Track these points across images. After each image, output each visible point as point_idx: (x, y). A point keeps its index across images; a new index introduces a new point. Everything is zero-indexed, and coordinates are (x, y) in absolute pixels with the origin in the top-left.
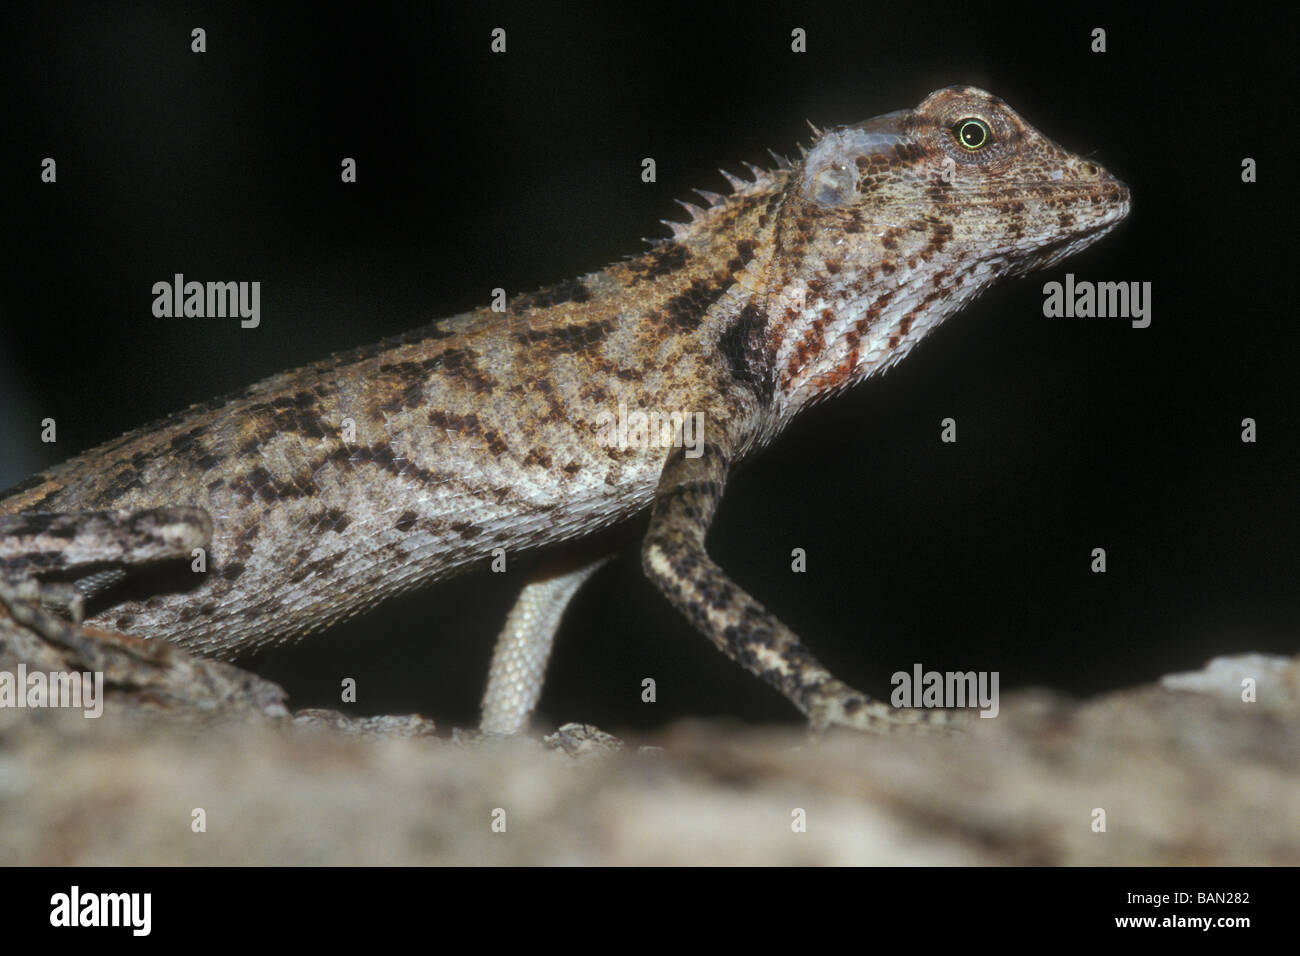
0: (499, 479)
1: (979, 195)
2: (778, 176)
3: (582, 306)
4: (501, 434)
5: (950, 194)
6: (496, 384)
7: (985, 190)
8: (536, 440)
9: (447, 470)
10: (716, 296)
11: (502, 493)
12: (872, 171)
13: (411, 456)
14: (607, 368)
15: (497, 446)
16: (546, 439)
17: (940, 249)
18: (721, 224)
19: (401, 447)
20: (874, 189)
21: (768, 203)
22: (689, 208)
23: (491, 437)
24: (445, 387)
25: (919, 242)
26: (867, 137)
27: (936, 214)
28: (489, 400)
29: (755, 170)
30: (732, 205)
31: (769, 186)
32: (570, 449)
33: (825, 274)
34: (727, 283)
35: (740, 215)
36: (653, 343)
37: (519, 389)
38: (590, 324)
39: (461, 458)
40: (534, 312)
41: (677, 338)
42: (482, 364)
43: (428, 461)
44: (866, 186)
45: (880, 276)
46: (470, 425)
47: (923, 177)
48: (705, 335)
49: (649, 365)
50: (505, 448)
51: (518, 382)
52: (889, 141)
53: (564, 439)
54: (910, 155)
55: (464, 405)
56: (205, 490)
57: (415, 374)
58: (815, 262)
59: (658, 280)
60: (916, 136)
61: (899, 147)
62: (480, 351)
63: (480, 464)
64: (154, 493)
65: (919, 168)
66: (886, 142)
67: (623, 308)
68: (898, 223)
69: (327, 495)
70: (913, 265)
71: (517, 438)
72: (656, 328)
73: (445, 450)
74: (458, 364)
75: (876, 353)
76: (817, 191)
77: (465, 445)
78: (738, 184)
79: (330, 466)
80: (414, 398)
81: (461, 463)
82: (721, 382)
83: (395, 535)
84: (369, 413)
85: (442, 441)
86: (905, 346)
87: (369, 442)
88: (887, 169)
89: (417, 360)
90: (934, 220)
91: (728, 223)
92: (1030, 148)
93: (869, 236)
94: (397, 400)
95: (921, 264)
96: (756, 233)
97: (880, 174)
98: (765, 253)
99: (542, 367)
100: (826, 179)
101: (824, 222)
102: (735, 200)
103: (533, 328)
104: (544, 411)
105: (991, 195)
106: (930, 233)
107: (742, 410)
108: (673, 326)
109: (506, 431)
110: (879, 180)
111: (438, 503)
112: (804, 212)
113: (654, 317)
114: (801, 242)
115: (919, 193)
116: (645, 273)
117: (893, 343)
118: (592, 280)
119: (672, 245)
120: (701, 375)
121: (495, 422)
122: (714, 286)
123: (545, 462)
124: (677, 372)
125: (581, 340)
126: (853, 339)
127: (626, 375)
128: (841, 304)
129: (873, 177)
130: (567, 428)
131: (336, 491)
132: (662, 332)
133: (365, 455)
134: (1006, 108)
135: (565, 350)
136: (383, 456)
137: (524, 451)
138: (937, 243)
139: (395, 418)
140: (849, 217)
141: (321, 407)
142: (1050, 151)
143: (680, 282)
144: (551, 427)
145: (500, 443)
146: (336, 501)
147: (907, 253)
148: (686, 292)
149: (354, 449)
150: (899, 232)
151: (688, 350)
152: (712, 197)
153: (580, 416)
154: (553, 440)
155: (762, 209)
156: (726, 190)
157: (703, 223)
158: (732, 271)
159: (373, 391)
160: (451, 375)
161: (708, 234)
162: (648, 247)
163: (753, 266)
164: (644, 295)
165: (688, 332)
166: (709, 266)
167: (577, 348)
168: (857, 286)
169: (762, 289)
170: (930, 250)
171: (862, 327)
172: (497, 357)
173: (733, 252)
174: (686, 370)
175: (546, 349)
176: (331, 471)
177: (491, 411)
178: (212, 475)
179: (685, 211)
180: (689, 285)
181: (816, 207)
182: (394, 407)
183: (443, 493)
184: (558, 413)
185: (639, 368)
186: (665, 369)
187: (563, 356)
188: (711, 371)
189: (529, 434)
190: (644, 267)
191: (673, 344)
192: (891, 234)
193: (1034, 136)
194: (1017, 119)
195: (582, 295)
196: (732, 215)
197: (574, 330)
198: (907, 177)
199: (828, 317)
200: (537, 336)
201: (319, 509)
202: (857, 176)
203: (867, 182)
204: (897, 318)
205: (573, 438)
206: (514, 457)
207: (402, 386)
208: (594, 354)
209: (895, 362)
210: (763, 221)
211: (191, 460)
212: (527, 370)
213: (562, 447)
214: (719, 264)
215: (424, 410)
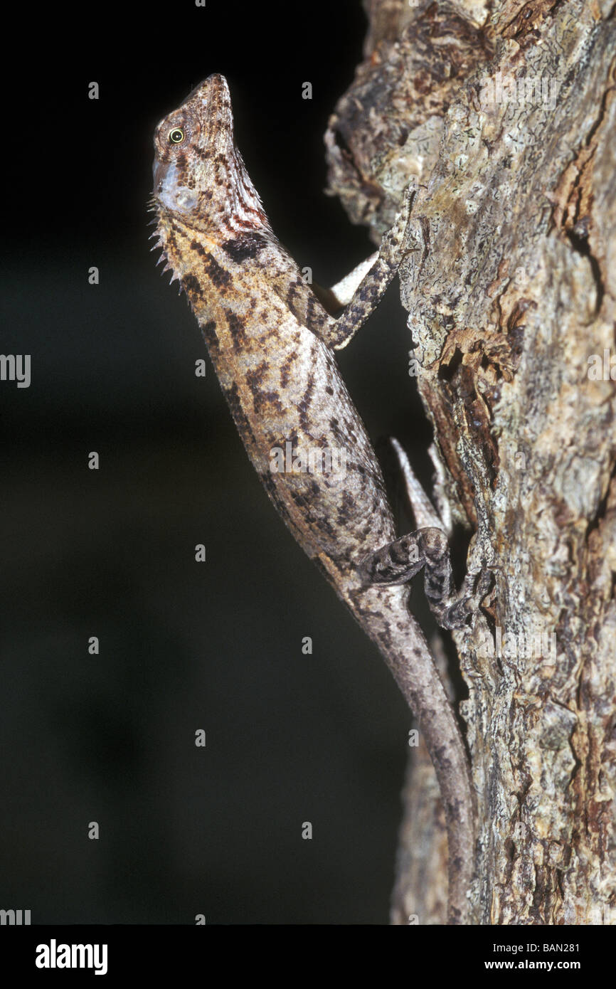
0: (309, 352)
1: (210, 138)
2: (161, 224)
3: (218, 324)
4: (287, 356)
5: (206, 150)
6: (264, 361)
7: (207, 135)
8: (289, 340)
9: (306, 376)
10: (214, 262)
11: (313, 351)
12: (186, 180)
13: (302, 393)
14: (251, 313)
15: (294, 356)
16: (287, 336)
17: (227, 162)
18: (177, 256)
19: (298, 399)
20: (195, 182)
21: (176, 232)
22: (165, 270)
23: (290, 360)
24: (268, 383)
25: (222, 169)
26: (168, 178)
27: (214, 159)
28: (272, 363)
29: (154, 234)
30: (169, 250)
31: (166, 230)
32: (291, 325)
33: (222, 214)
34: (210, 257)
35: (176, 246)
36: (237, 294)
37: (265, 350)
38: (228, 321)
39: (301, 371)
40: (221, 346)
41: (234, 283)
42: (253, 368)
43: (303, 386)
44: (192, 185)
45: (231, 191)
46: (285, 369)
47: (194, 160)
48: (234, 270)
49: (248, 295)
50: (294, 353)
51: (261, 350)
52: (173, 170)
53: (286, 328)
54: (182, 163)
55: (275, 373)
56: (330, 489)
57: (259, 398)
58: (216, 217)
59: (203, 289)
60: (174, 157)
61: (177, 166)
62: (247, 369)
63: (302, 362)
64: (330, 512)
65: (190, 160)
66: (173, 171)
67: (218, 305)
68: (213, 176)
69: (325, 431)
70: (230, 176)
71: (288, 348)
72: (229, 291)
73: (298, 379)
74: (254, 379)
75: (254, 202)
76: (185, 207)
77: (294, 371)
78: (159, 244)
79: (311, 432)
80: (273, 396)
81: (303, 371)
82: (257, 266)
83: (335, 395)
84: (282, 416)
85: (293, 381)
86: (253, 191)
87: (297, 414)
88: (187, 174)
89: (252, 398)
90: (216, 160)
91: (178, 252)
92: (190, 110)
93: (215, 190)
94: (275, 405)
95: (230, 172)
96: (189, 240)
97: (189, 178)
98: (200, 237)
99: (253, 341)
100: (181, 202)
101: (202, 208)
102: (167, 247)
103: (232, 346)
104: (274, 338)
105: (211, 133)
106: (221, 164)
107: (272, 259)
108: (228, 284)
109: (286, 353)
110: (191, 179)
111: (321, 378)
112: (194, 215)
113: (223, 292)
114: (207, 220)
115: (202, 163)
116: (199, 296)
117: (252, 195)
118: (202, 321)
119: (183, 281)
120: (253, 274)
121: (283, 359)
122: (208, 264)
123: (298, 335)
124: (251, 284)
125: (238, 325)
126: (248, 210)
127: (254, 304)
128: (234, 212)
129: (189, 181)
130: (281, 328)
131: (322, 426)
132: (231, 289)
133: (303, 416)
134: (171, 115)
135: (243, 331)
136: (303, 406)
137: (294, 345)
138: (225, 162)
139: (284, 404)
140: (204, 196)
141: (281, 439)
142: (193, 102)
143: (204, 279)
144: (282, 335)
145: (292, 355)
146: (327, 426)
147: (225, 176)
148: (210, 277)
149: (301, 421)
150: (217, 177)
151: (241, 278)
152: (162, 258)
153: (275, 323)
154: (287, 332)
155: (177, 235)
156: (160, 250)
157: (174, 264)
158: (204, 253)
159: (269, 415)
160: (261, 381)
161: (181, 264)
162: (183, 292)
163: (203, 244)
164: (212, 296)
165: (232, 278)
166: (199, 265)
167: (242, 326)
168: (231, 203)
169: (217, 240)
170: (226, 166)
171: (244, 206)
172: (250, 362)
173: (195, 252)
174: (250, 280)
175: (244, 340)
176: (314, 431)
177: (277, 361)
178: (322, 487)
179: (166, 273)
180: (207, 275)
181: (194, 210)
182: (279, 405)
183: (316, 376)
184: (274, 333)
185: (249, 299)
186: (249, 289)
187: (246, 332)
188: (252, 269)
189: (286, 343)
190: (195, 295)
191: (237, 285)
192: (217, 181)
193: (185, 107)
194: (176, 111)
195: (211, 325)
196: (174, 250)
197: (232, 327)
198: (193, 166)
199: (236, 217)
200: (236, 343)
201: (332, 433)
202: (186, 188)
203: (190, 184)
204: (244, 190)
205: (285, 324)
206: (297, 349)
207: (268, 403)
208: (244, 319)
209: (259, 197)
210: (184, 235)
211: (313, 497)
212: (255, 347)
213: (290, 329)
214: (199, 259)
215: (280, 391)
